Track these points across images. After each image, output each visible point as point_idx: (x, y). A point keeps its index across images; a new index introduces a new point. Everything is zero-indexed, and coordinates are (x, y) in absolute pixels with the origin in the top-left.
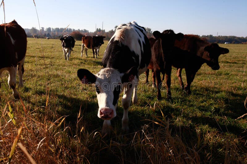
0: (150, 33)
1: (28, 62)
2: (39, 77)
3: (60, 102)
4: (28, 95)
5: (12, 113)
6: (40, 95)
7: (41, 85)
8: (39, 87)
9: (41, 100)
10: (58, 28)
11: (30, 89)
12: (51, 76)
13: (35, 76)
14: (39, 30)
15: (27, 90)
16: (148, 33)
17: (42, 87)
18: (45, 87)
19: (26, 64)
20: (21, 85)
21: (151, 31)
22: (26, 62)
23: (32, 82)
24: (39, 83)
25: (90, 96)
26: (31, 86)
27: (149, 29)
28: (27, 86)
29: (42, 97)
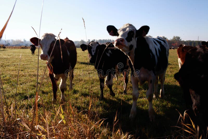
0: (180, 41)
1: (77, 68)
2: (85, 81)
3: (101, 103)
4: (76, 96)
5: (63, 114)
6: (85, 97)
7: (86, 88)
8: (84, 90)
9: (86, 101)
10: (101, 40)
11: (78, 91)
12: (94, 81)
13: (82, 80)
14: (86, 42)
15: (75, 92)
16: (178, 40)
17: (87, 90)
18: (89, 89)
19: (76, 70)
20: (71, 88)
21: (180, 39)
22: (75, 69)
23: (80, 85)
24: (85, 86)
25: (125, 98)
26: (79, 89)
27: (178, 37)
28: (76, 89)
29: (87, 98)
